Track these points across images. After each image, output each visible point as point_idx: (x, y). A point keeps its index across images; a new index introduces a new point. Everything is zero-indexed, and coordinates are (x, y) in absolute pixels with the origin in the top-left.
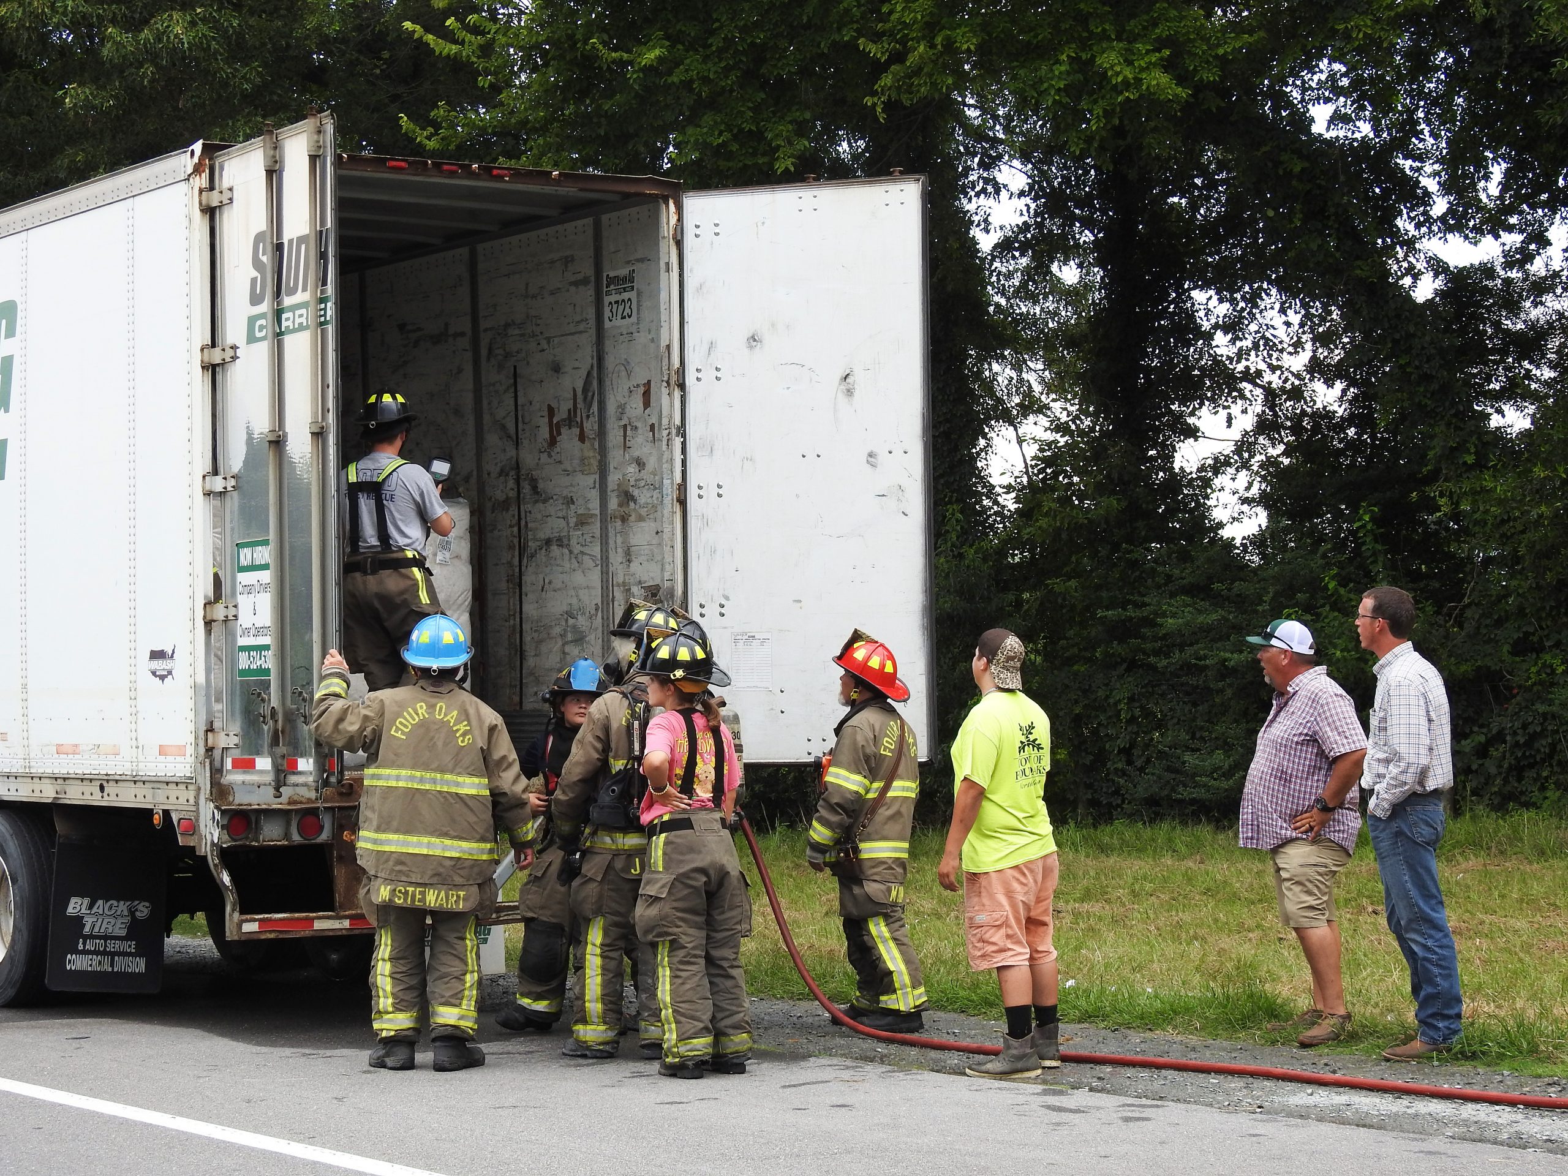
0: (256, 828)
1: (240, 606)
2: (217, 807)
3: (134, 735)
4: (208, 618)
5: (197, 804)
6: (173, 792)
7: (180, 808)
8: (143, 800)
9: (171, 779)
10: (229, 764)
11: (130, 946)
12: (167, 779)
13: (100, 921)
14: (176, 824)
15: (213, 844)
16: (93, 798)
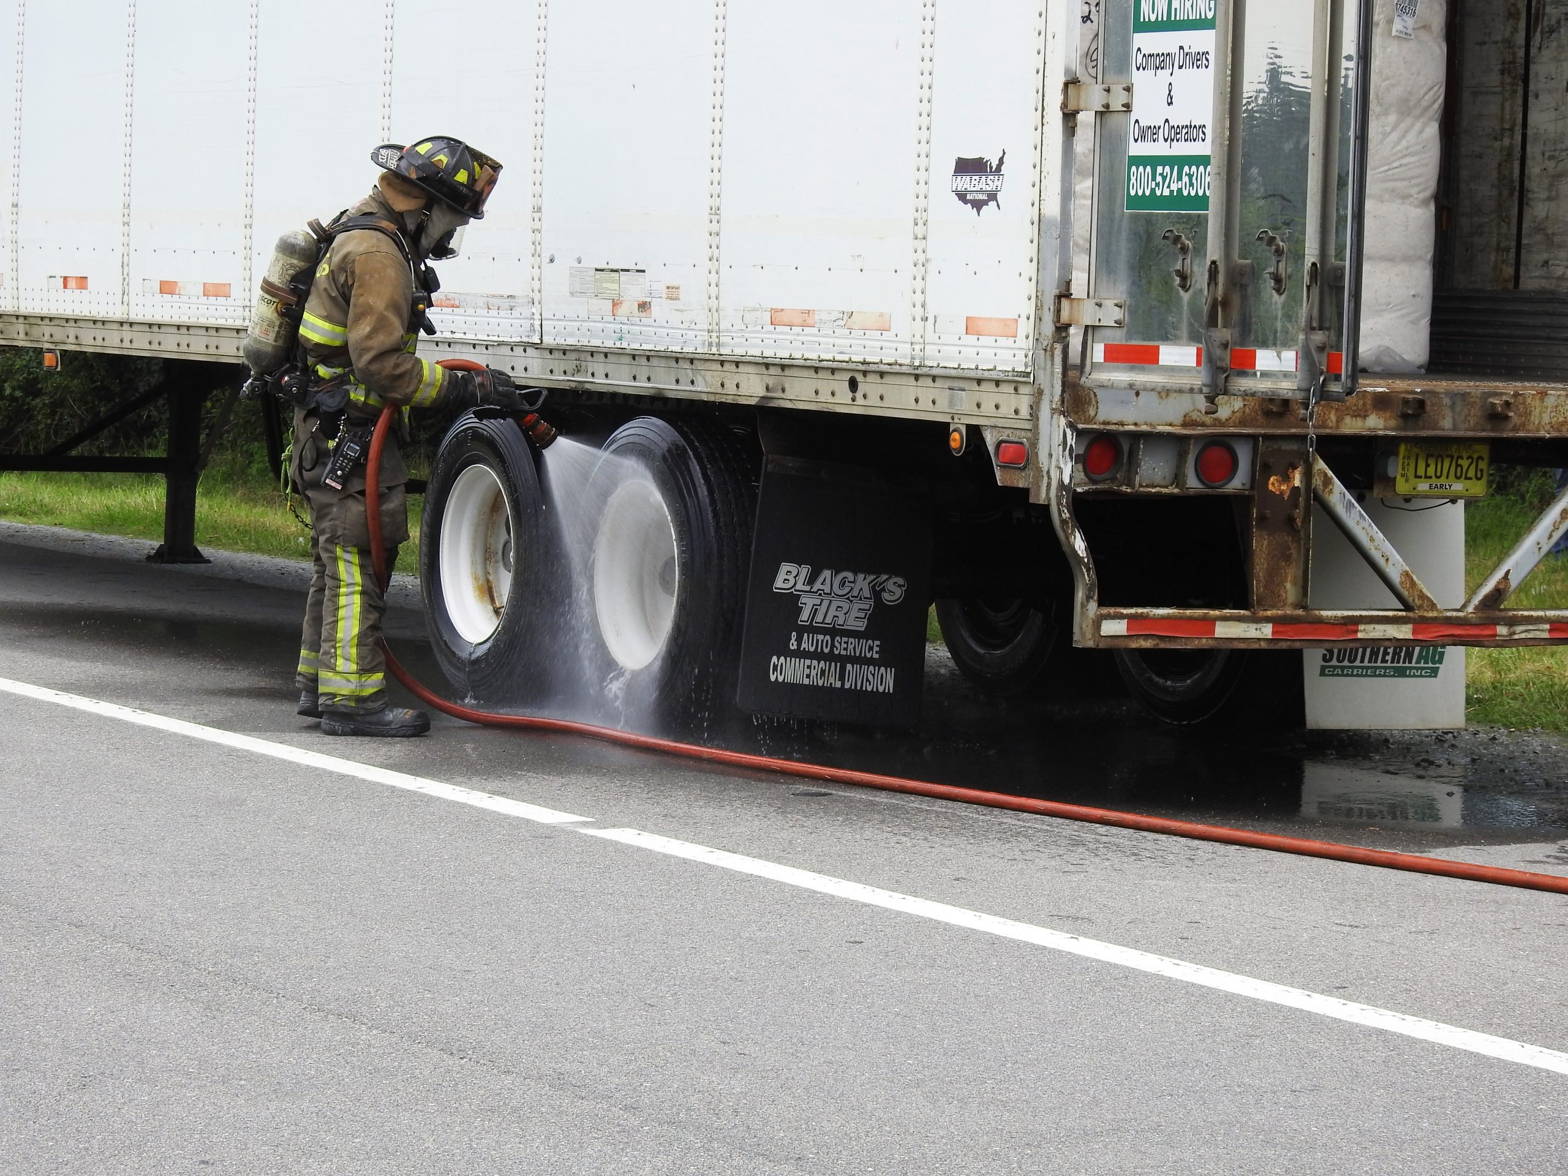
0: (1130, 463)
1: (1136, 90)
2: (1071, 425)
3: (919, 298)
4: (1072, 106)
5: (1034, 416)
6: (989, 397)
7: (1001, 423)
8: (931, 407)
9: (987, 375)
10: (1098, 353)
11: (871, 648)
12: (979, 374)
13: (825, 603)
14: (991, 449)
15: (1061, 485)
16: (836, 400)
